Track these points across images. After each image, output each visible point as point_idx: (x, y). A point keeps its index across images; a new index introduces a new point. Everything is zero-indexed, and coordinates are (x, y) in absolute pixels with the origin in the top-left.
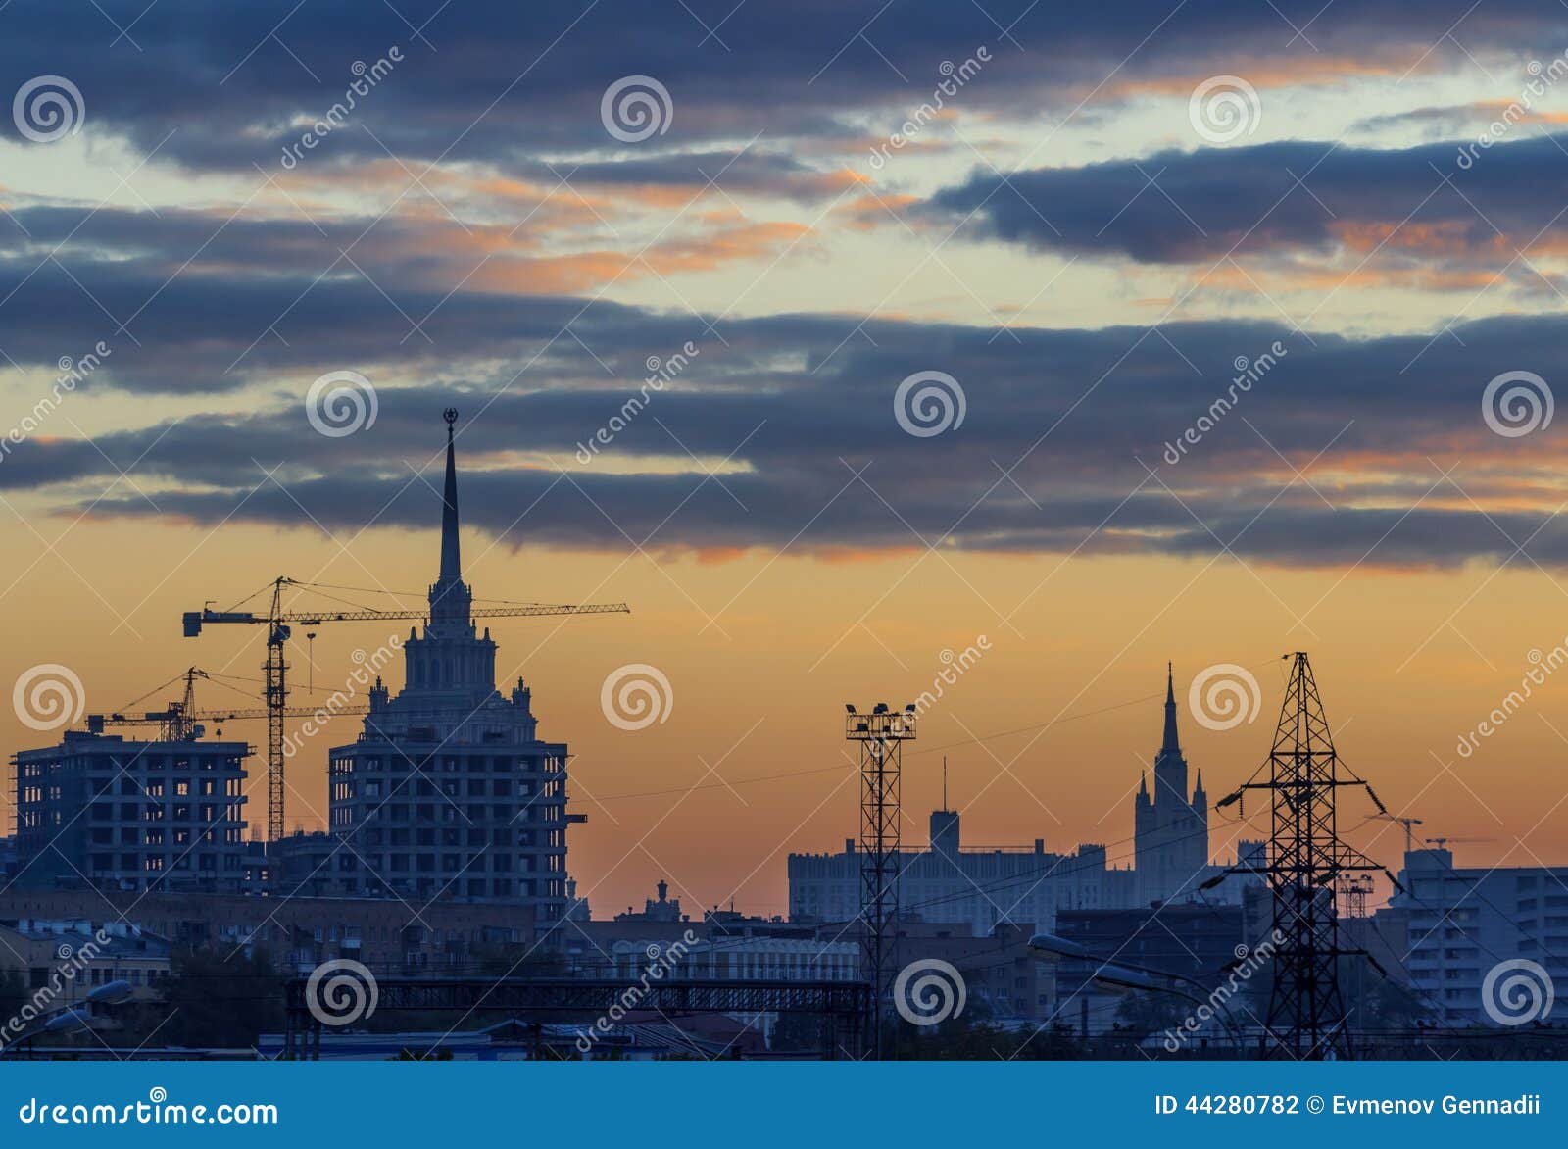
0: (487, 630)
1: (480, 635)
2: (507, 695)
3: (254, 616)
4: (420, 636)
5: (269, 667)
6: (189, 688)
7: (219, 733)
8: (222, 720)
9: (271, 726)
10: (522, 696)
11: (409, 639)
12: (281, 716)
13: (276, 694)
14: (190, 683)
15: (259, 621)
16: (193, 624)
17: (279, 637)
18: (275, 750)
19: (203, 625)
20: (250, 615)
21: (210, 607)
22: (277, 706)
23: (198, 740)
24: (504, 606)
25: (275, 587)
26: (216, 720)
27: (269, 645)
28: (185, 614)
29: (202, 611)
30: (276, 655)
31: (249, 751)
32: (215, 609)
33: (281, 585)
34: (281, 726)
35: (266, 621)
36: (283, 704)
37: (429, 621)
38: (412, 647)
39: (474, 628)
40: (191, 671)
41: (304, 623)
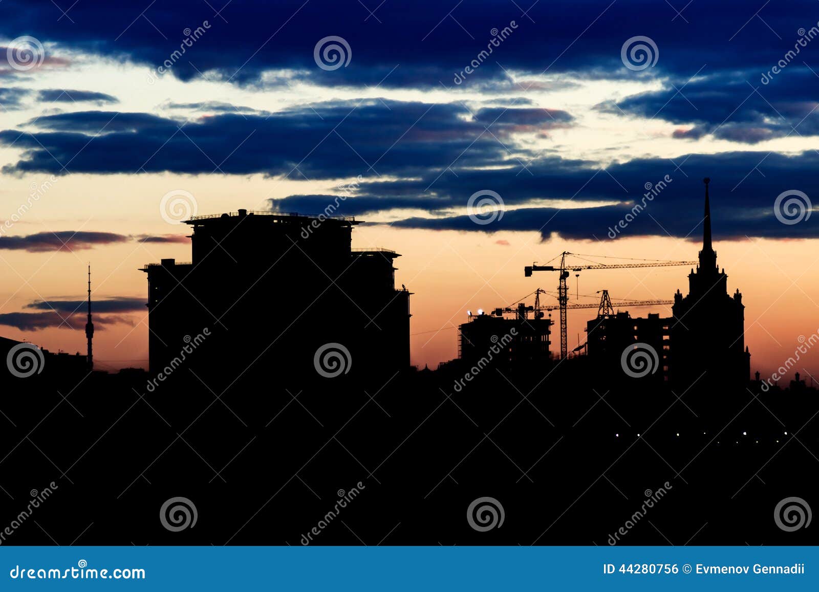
0: (723, 270)
1: (720, 271)
2: (732, 296)
3: (554, 268)
4: (695, 272)
5: (560, 288)
6: (538, 297)
7: (550, 315)
8: (551, 310)
9: (561, 312)
10: (738, 296)
11: (690, 273)
12: (566, 309)
13: (563, 299)
14: (538, 295)
15: (556, 270)
16: (528, 271)
17: (565, 275)
18: (564, 322)
19: (533, 272)
20: (552, 267)
21: (536, 264)
22: (563, 305)
23: (541, 318)
24: (657, 262)
25: (562, 256)
26: (549, 310)
27: (560, 279)
28: (526, 267)
29: (532, 266)
30: (563, 283)
31: (552, 323)
32: (537, 265)
33: (565, 255)
34: (566, 312)
35: (558, 270)
36: (566, 303)
37: (699, 265)
38: (692, 276)
39: (718, 269)
40: (538, 290)
41: (574, 270)
